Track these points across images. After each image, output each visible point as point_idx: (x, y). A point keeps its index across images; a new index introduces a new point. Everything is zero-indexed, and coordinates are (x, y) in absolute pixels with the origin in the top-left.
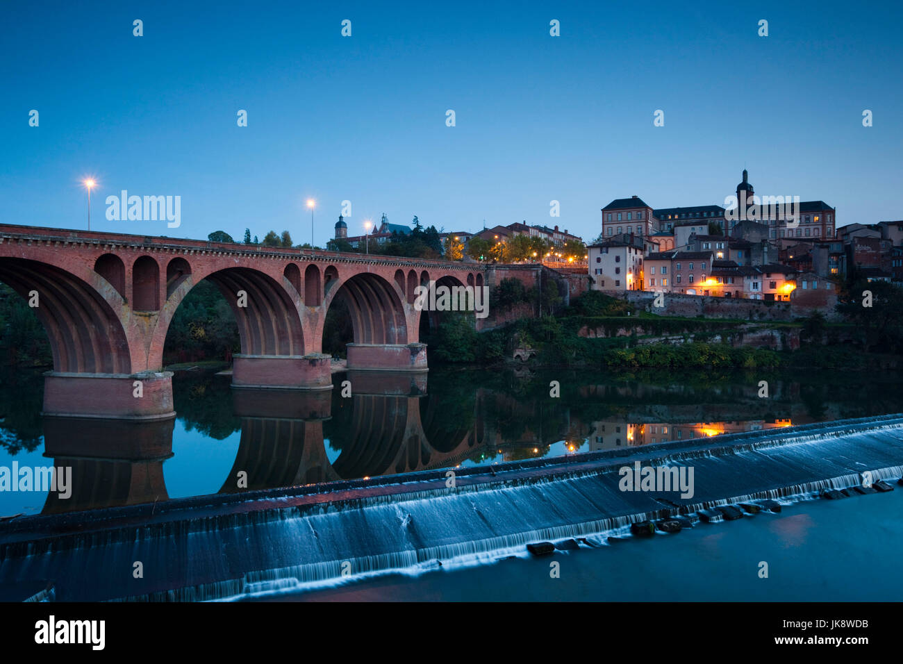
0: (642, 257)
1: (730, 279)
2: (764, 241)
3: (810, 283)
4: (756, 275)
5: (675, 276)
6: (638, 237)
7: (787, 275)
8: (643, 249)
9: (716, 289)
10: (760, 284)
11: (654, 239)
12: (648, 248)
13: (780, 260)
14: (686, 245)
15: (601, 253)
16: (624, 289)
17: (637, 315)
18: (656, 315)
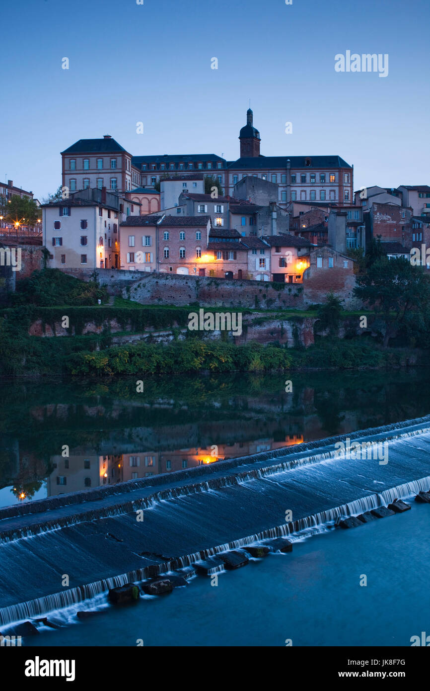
0: (116, 222)
1: (231, 254)
2: (272, 204)
3: (326, 261)
4: (263, 249)
5: (161, 249)
6: (112, 194)
7: (299, 250)
8: (118, 211)
9: (214, 267)
10: (267, 261)
11: (133, 197)
12: (125, 210)
13: (290, 230)
14: (176, 206)
15: (61, 214)
16: (93, 267)
17: (111, 304)
18: (136, 304)
